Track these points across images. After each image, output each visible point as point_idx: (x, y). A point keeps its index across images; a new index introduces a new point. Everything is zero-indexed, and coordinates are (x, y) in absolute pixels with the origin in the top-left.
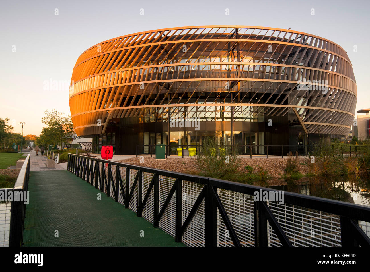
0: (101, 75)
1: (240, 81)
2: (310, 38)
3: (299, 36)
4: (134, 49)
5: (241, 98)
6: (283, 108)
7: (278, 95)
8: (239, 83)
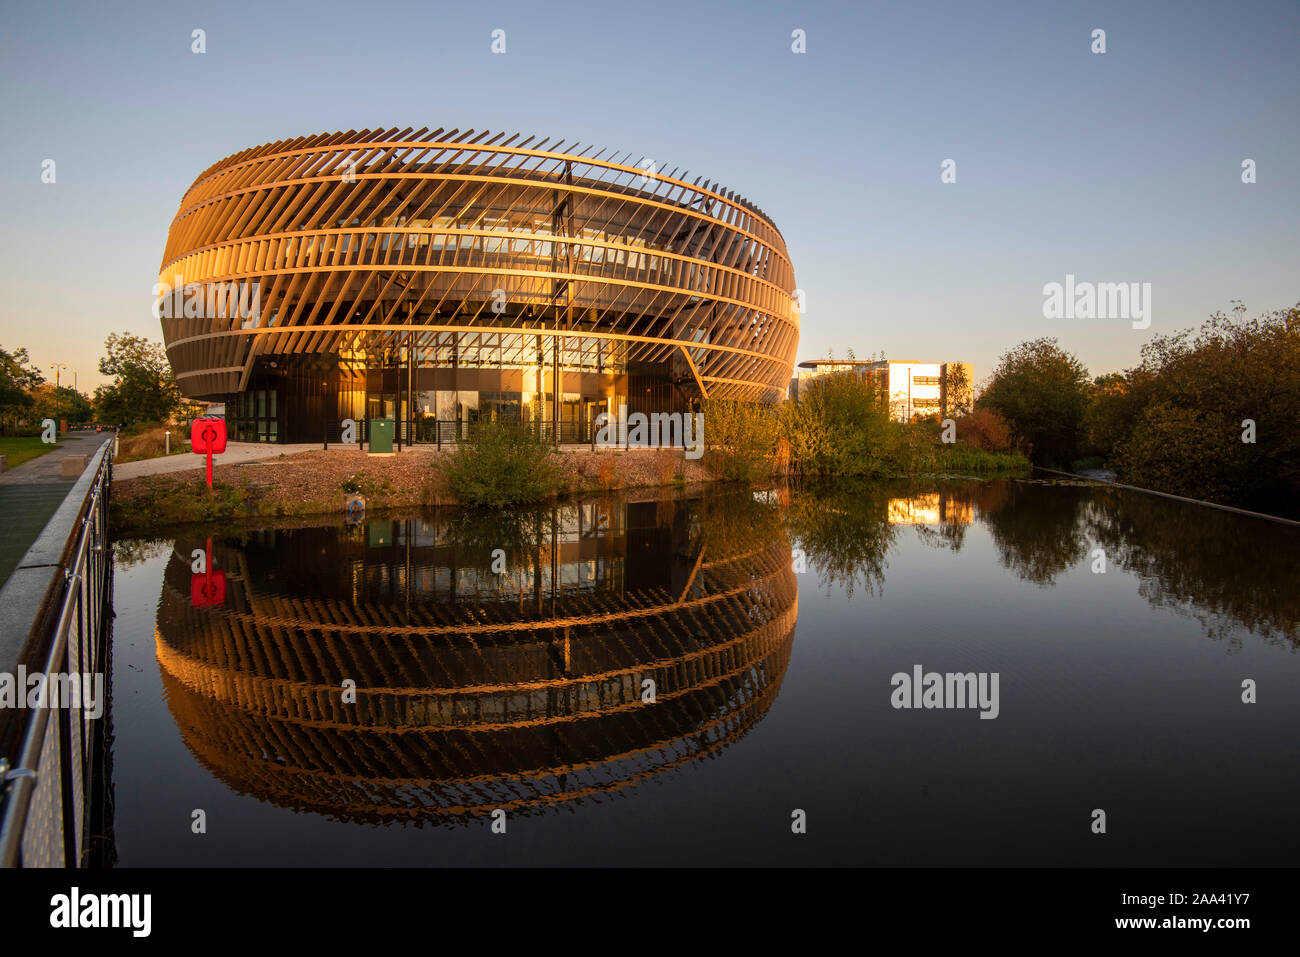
0: (232, 246)
1: (572, 281)
2: (719, 205)
3: (699, 196)
4: (316, 186)
5: (574, 320)
6: (661, 346)
7: (652, 318)
8: (571, 285)
